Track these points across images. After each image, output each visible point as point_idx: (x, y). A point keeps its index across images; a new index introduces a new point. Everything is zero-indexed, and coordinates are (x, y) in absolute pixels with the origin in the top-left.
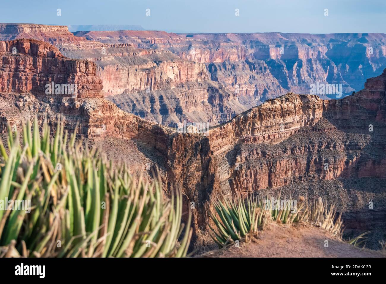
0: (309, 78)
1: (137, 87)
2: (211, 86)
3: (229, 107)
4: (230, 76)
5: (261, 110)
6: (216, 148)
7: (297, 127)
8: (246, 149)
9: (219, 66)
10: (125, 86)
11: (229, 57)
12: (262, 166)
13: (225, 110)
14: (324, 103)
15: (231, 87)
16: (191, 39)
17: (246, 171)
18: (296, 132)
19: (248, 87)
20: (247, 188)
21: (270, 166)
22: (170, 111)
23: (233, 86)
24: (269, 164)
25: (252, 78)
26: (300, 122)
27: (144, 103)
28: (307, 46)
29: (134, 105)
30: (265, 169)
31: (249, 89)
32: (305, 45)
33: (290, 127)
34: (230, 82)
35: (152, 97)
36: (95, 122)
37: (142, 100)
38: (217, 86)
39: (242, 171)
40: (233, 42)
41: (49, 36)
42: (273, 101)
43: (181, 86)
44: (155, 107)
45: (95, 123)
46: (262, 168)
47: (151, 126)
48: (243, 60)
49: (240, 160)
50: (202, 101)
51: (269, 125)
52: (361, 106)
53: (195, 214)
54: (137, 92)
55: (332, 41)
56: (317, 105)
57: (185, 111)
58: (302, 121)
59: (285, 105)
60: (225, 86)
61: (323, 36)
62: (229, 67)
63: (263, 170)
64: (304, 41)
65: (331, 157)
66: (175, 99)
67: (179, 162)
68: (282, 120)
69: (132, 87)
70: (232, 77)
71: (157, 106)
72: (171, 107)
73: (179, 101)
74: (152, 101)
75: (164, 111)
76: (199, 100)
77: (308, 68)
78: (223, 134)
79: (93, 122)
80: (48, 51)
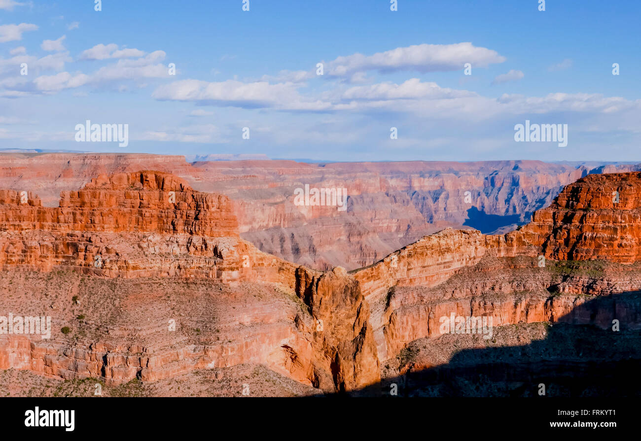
0: (456, 211)
1: (265, 224)
2: (348, 222)
3: (368, 245)
4: (368, 209)
5: (416, 248)
6: (367, 292)
7: (457, 267)
8: (401, 292)
9: (356, 199)
10: (251, 223)
11: (367, 189)
12: (419, 312)
13: (365, 248)
14: (487, 239)
15: (370, 222)
16: (324, 169)
17: (401, 318)
18: (456, 272)
19: (389, 222)
20: (403, 337)
21: (428, 311)
22: (302, 251)
23: (372, 221)
24: (427, 310)
25: (394, 212)
26: (460, 260)
27: (272, 242)
28: (454, 175)
29: (262, 245)
30: (423, 315)
31: (390, 225)
32: (452, 174)
33: (449, 267)
34: (369, 217)
35: (281, 235)
36: (231, 264)
37: (271, 238)
38: (355, 222)
39: (397, 318)
40: (371, 172)
41: (164, 166)
42: (429, 238)
43: (314, 222)
44: (285, 246)
45: (231, 266)
46: (419, 315)
47: (293, 268)
48: (384, 191)
49: (395, 304)
50: (338, 238)
51: (426, 265)
52: (528, 241)
53: (345, 368)
54: (264, 229)
55: (482, 169)
56: (479, 241)
57: (319, 250)
58: (463, 260)
59: (443, 242)
60: (364, 221)
61: (471, 164)
62: (367, 200)
63: (421, 316)
64: (450, 171)
65: (497, 300)
66: (308, 237)
67: (326, 308)
68: (440, 259)
69: (259, 224)
70: (370, 212)
71: (288, 245)
72: (303, 245)
73: (312, 239)
74: (282, 240)
75: (297, 251)
76: (334, 239)
77: (456, 200)
78: (374, 276)
79: (228, 264)
80: (176, 184)
